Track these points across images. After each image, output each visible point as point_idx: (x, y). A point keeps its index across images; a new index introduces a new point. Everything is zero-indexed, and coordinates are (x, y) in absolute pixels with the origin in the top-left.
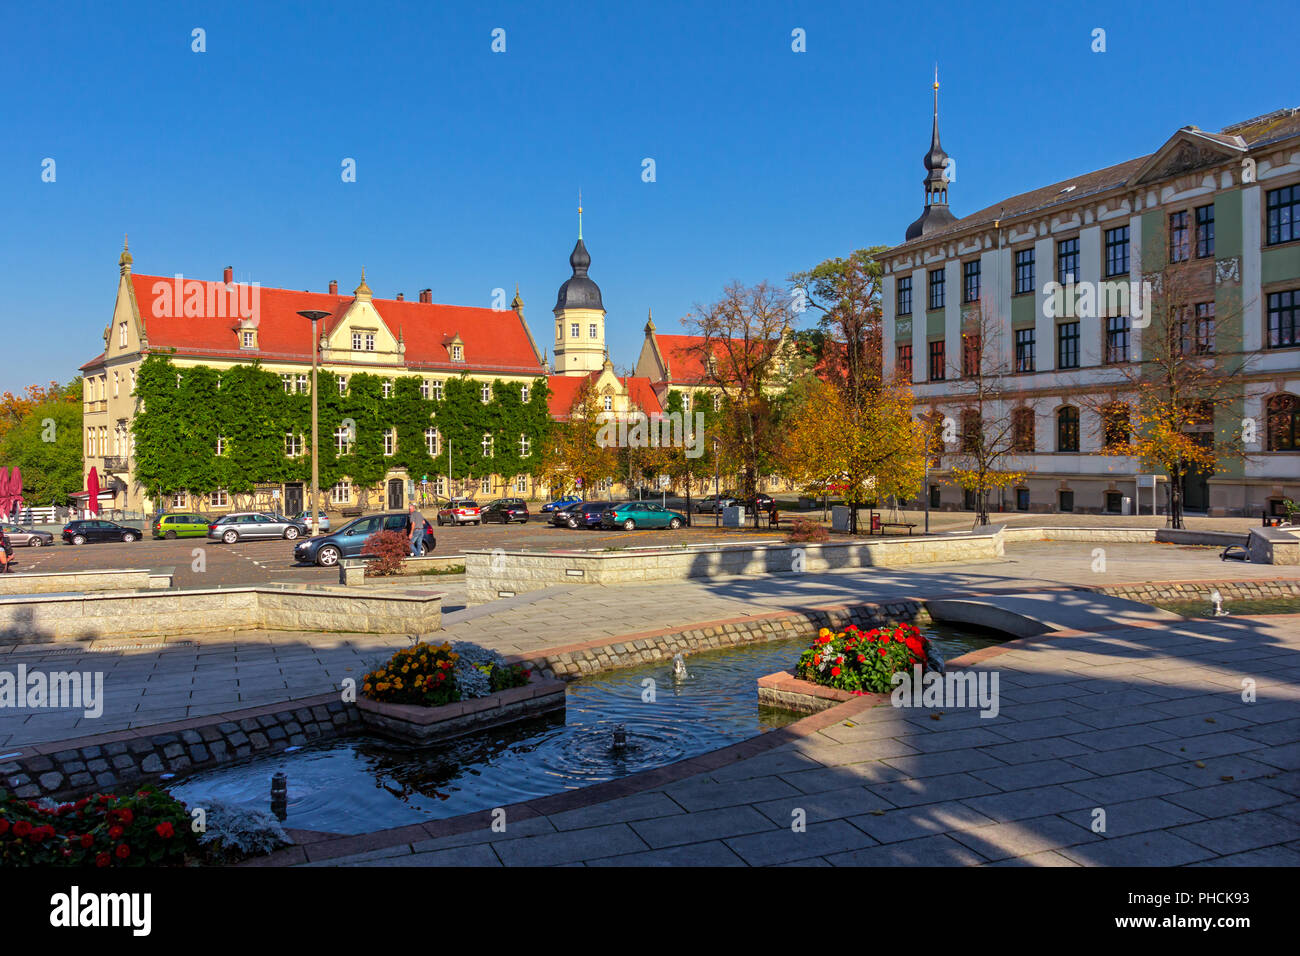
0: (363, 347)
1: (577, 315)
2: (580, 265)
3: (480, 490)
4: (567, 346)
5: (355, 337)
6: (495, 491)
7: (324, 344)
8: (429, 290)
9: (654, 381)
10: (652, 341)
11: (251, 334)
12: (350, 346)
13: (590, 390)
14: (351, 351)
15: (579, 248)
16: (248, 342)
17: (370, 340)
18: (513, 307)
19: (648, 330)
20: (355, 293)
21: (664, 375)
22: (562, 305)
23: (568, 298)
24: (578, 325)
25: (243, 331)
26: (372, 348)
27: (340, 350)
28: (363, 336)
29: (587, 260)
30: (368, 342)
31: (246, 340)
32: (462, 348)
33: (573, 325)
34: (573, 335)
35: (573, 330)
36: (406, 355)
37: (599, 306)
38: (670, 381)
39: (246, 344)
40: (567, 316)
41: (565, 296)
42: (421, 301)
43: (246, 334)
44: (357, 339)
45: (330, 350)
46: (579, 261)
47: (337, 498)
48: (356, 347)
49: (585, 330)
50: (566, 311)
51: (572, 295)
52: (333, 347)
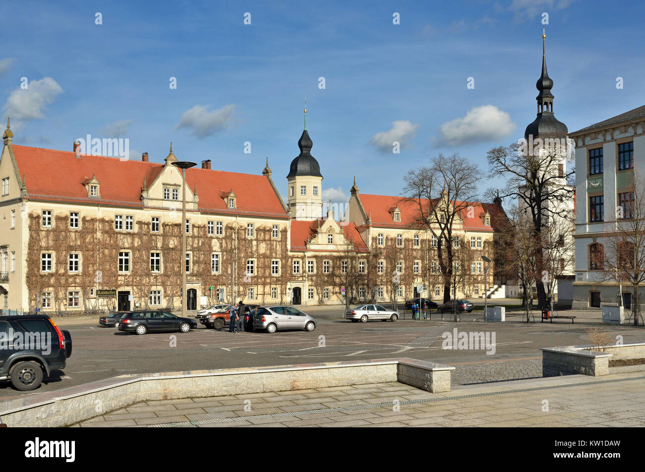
0: (171, 197)
1: (305, 180)
2: (306, 147)
3: (247, 297)
4: (297, 201)
5: (165, 190)
6: (256, 298)
7: (144, 194)
8: (209, 161)
9: (358, 225)
10: (357, 198)
11: (95, 187)
12: (162, 197)
13: (318, 230)
14: (163, 200)
15: (305, 136)
16: (93, 192)
17: (175, 193)
18: (264, 173)
19: (354, 191)
20: (166, 160)
21: (367, 220)
22: (293, 172)
23: (298, 169)
24: (305, 187)
25: (90, 185)
26: (176, 198)
27: (156, 199)
28: (171, 190)
29: (310, 145)
30: (174, 194)
31: (92, 191)
32: (235, 200)
33: (302, 187)
34: (302, 193)
35: (302, 190)
36: (199, 204)
37: (318, 174)
38: (371, 225)
39: (92, 194)
40: (297, 180)
41: (296, 167)
42: (203, 168)
43: (92, 187)
44: (167, 192)
45: (149, 199)
46: (305, 143)
47: (153, 302)
48: (166, 197)
49: (310, 190)
50: (297, 177)
51: (301, 167)
52: (151, 197)
